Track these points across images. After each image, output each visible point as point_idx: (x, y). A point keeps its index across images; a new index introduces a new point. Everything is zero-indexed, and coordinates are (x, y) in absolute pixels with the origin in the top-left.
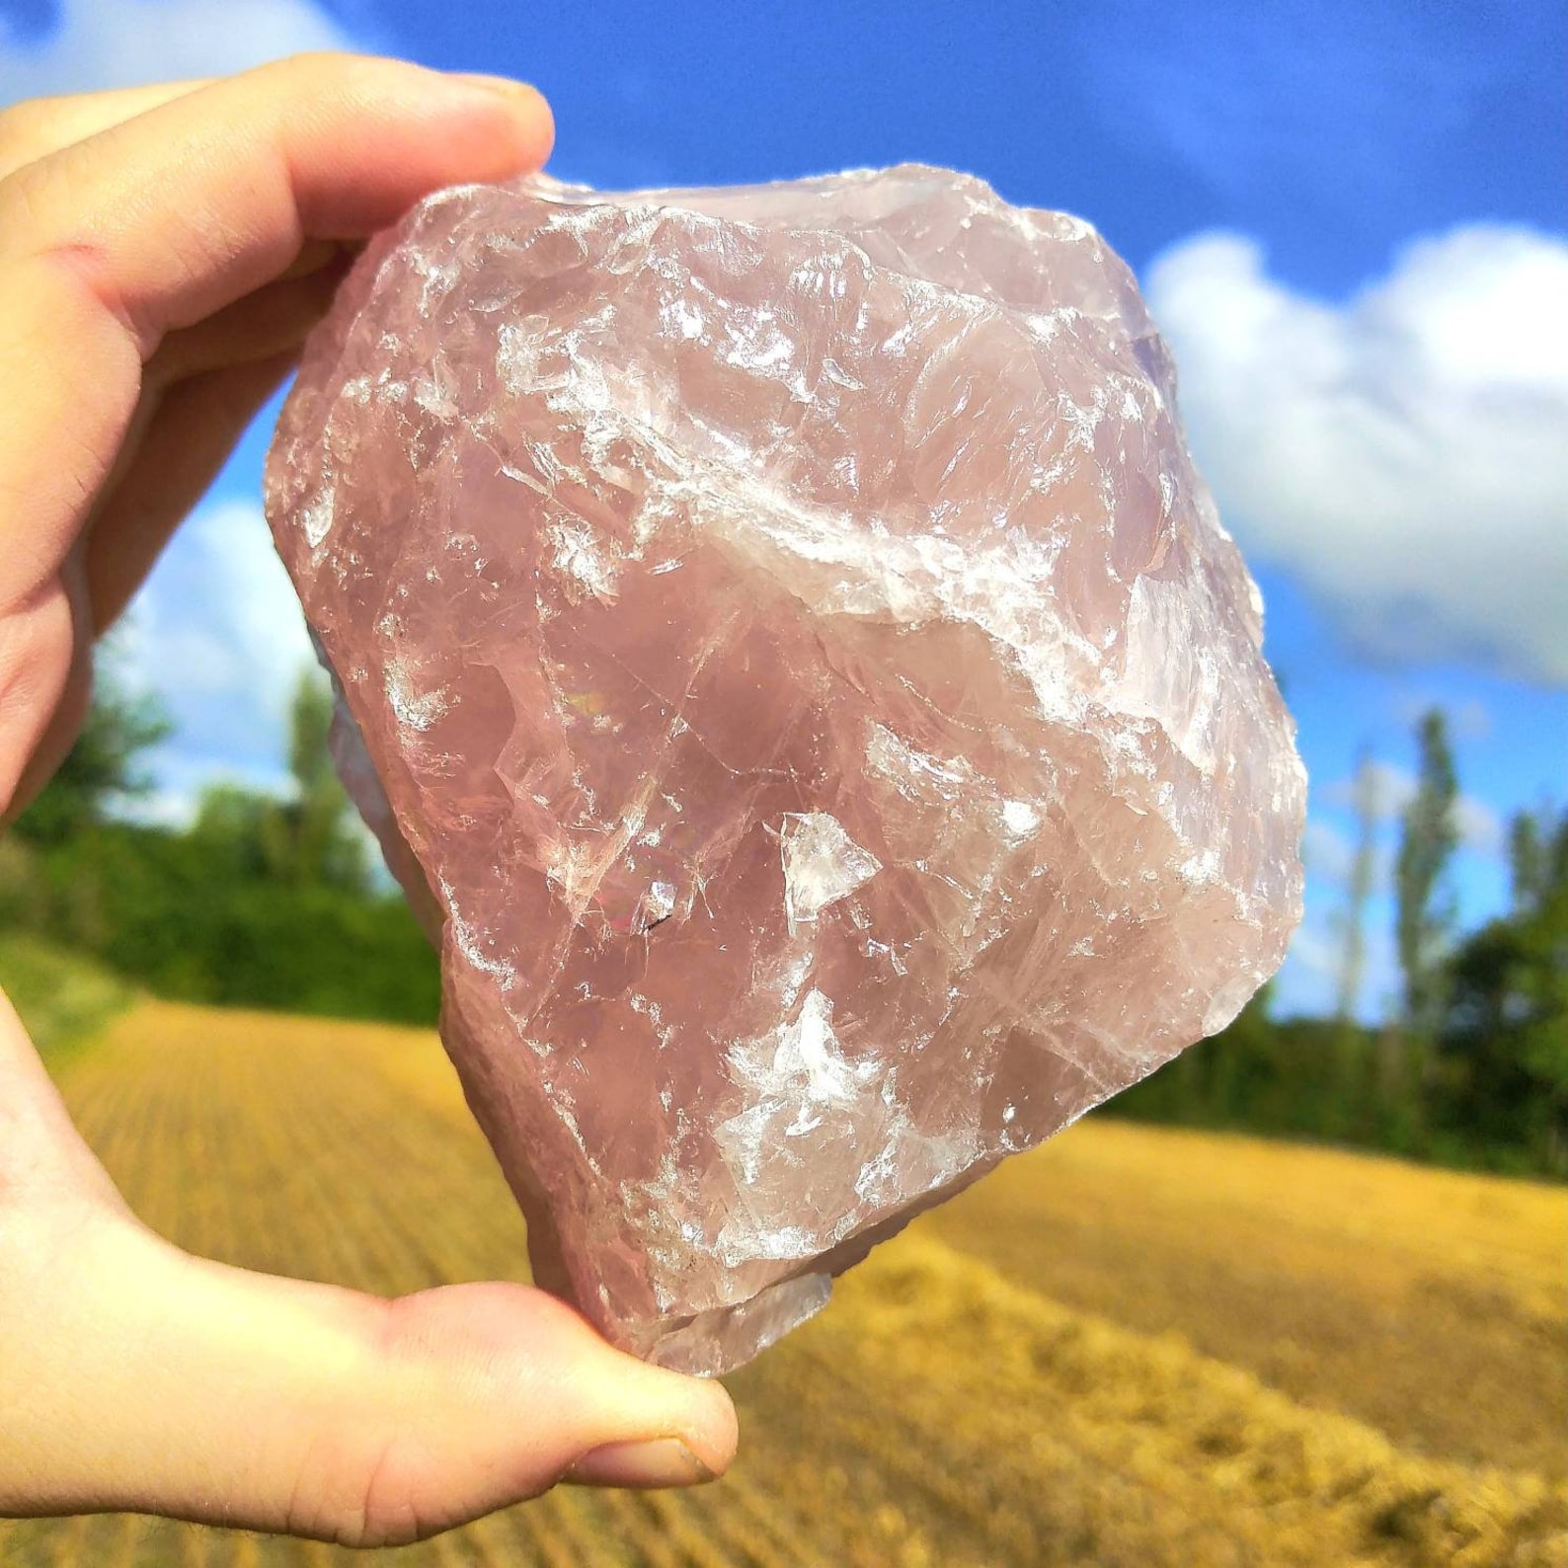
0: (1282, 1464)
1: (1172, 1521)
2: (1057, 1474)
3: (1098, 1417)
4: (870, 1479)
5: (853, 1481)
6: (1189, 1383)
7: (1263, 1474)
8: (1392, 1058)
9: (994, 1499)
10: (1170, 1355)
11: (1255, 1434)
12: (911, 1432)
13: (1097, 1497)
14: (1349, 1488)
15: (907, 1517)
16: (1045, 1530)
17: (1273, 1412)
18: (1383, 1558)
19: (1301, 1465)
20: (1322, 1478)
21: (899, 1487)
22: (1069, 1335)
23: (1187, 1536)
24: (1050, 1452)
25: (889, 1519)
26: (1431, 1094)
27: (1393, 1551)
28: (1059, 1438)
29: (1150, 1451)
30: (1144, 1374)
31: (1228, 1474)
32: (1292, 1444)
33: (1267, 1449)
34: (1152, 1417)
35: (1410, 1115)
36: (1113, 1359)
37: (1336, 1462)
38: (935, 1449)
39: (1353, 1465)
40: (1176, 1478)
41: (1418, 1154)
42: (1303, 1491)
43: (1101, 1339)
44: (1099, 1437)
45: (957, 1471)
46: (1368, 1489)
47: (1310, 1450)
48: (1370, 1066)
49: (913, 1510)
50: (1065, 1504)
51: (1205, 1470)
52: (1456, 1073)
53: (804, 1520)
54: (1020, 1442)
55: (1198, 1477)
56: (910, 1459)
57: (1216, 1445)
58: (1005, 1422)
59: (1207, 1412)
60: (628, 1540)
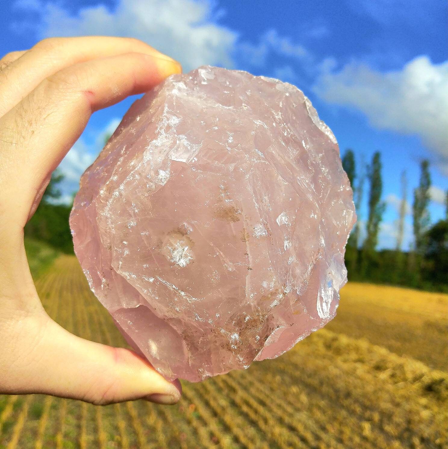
0: (398, 373)
1: (370, 388)
2: (337, 377)
3: (345, 361)
4: (287, 379)
5: (283, 379)
6: (370, 351)
7: (393, 376)
8: (412, 261)
9: (321, 383)
10: (363, 344)
11: (390, 365)
12: (296, 366)
13: (349, 383)
14: (417, 378)
15: (300, 388)
16: (337, 391)
17: (394, 359)
18: (429, 397)
19: (404, 373)
20: (410, 376)
21: (296, 381)
22: (335, 339)
23: (375, 392)
24: (333, 371)
25: (294, 389)
26: (423, 271)
27: (431, 395)
28: (336, 367)
29: (361, 370)
30: (357, 349)
31: (383, 376)
32: (401, 367)
33: (394, 369)
34: (361, 361)
35: (418, 277)
36: (348, 346)
37: (413, 372)
38: (303, 371)
39: (418, 372)
40: (369, 377)
41: (419, 287)
42: (405, 380)
43: (344, 340)
44: (346, 366)
45: (310, 376)
46: (423, 379)
47: (406, 369)
48: (406, 263)
49: (301, 387)
50: (341, 385)
51: (377, 375)
52: (430, 264)
53: (272, 390)
54: (325, 368)
55: (375, 377)
56: (297, 374)
57: (379, 368)
58: (320, 362)
59: (376, 359)
60: (228, 396)
